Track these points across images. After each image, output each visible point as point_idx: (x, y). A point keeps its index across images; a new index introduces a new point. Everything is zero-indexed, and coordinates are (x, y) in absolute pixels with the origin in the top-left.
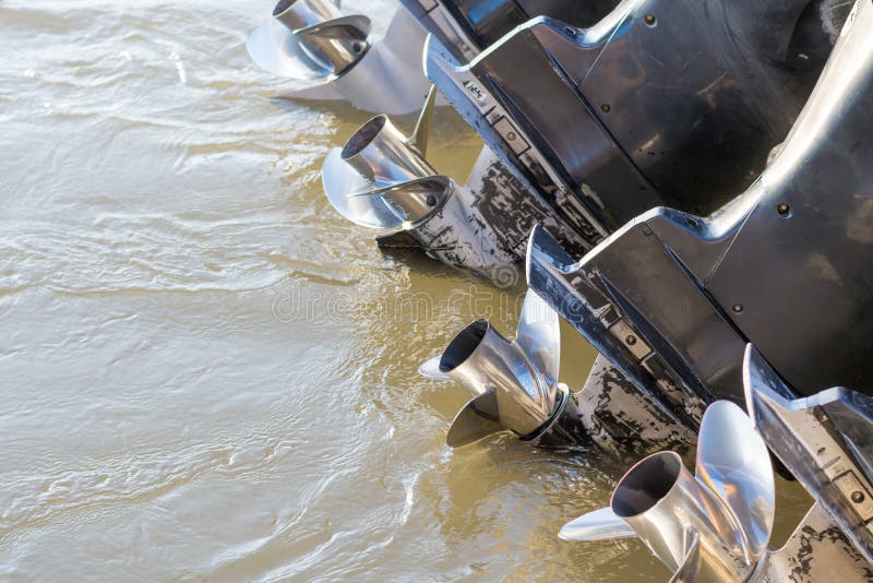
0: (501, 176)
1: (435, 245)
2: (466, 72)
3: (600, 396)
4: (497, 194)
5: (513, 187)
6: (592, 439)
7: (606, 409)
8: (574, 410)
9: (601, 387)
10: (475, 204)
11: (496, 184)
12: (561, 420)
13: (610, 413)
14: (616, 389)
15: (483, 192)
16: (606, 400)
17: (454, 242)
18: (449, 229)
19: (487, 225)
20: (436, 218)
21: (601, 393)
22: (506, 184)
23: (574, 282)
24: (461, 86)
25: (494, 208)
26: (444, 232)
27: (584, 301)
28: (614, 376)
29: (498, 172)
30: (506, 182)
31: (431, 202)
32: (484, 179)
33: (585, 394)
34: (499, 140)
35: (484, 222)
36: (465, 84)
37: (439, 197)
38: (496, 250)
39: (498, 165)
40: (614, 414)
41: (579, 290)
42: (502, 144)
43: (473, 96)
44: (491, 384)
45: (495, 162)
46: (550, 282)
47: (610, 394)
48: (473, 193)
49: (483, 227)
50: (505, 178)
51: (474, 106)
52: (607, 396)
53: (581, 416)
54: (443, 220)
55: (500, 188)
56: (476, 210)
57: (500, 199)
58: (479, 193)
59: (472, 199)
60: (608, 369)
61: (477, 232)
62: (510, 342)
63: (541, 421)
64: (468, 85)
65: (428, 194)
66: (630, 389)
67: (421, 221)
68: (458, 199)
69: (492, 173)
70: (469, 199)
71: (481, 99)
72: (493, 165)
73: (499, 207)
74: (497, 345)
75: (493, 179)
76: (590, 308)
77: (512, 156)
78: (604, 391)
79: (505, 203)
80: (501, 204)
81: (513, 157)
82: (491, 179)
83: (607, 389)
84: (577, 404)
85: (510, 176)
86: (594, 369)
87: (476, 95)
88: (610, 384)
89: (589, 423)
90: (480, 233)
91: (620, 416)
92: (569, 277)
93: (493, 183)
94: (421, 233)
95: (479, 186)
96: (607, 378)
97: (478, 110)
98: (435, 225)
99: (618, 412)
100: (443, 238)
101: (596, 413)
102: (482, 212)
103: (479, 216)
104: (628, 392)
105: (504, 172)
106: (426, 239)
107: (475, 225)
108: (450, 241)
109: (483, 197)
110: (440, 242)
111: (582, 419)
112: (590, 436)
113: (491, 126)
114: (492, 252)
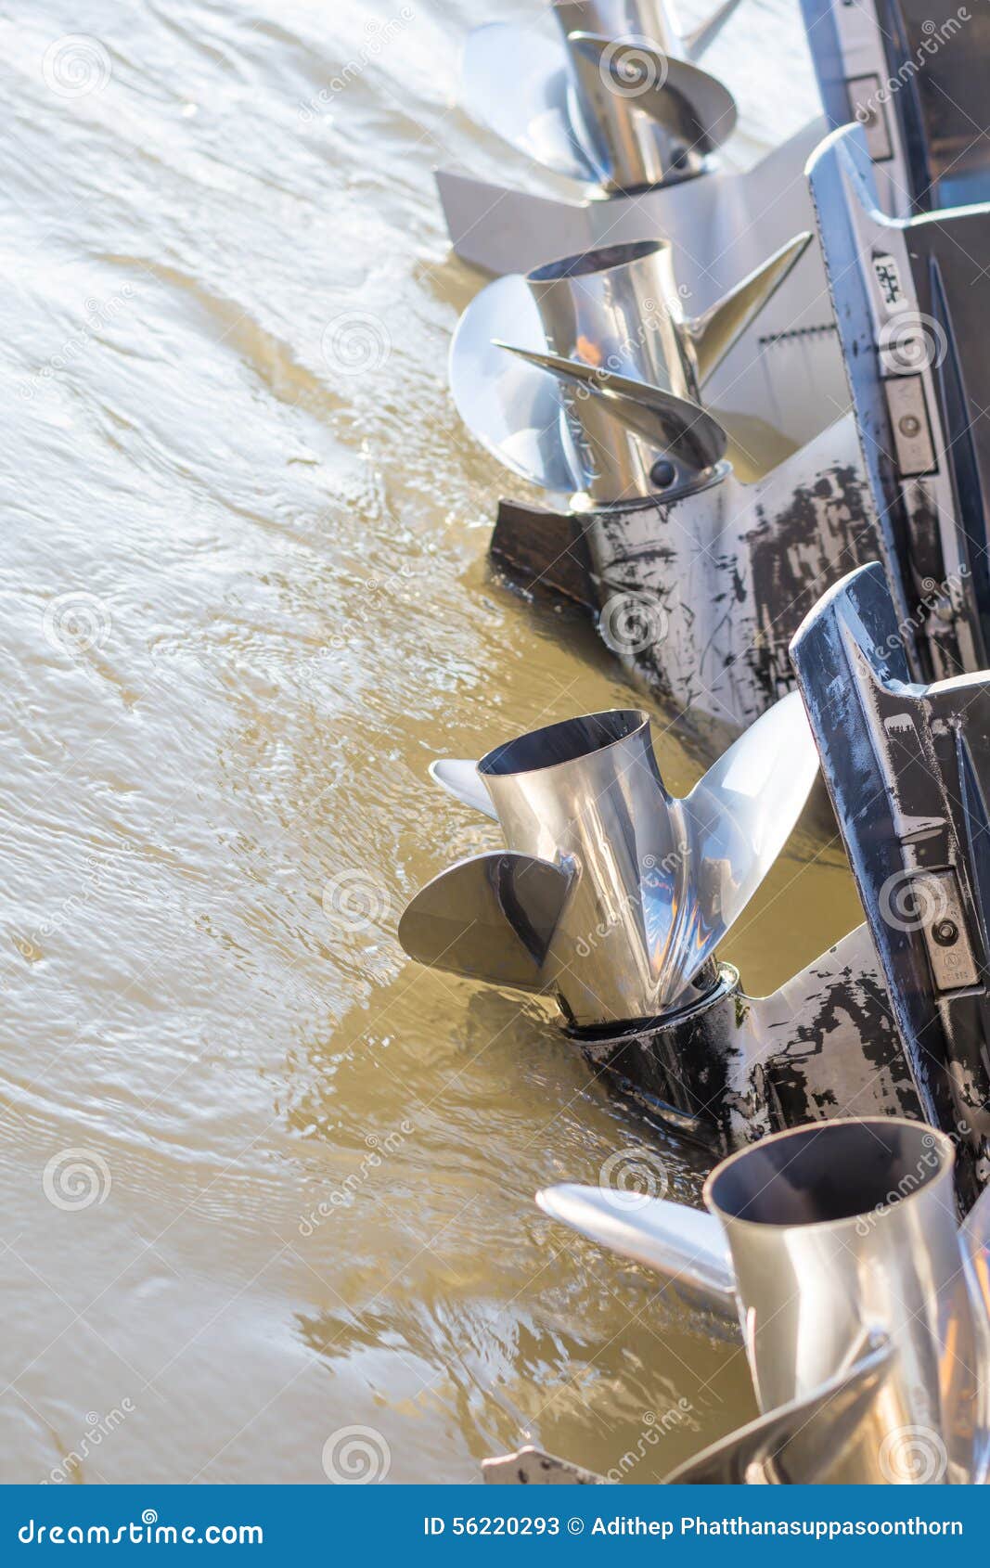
0: (838, 503)
1: (616, 574)
2: (893, 230)
3: (801, 1031)
4: (809, 541)
5: (852, 544)
6: (726, 1118)
7: (796, 1067)
8: (724, 1031)
9: (815, 1009)
10: (749, 537)
11: (820, 517)
12: (684, 1031)
13: (802, 1082)
14: (846, 1031)
15: (782, 519)
16: (811, 1046)
17: (660, 592)
18: (666, 554)
19: (750, 598)
20: (652, 515)
21: (808, 1024)
22: (839, 529)
23: (892, 722)
24: (864, 255)
25: (786, 567)
26: (650, 556)
27: (890, 780)
28: (860, 998)
29: (838, 493)
30: (842, 523)
31: (660, 477)
32: (798, 493)
33: (768, 1009)
34: (882, 419)
35: (748, 585)
36: (877, 255)
37: (684, 476)
38: (740, 661)
39: (846, 476)
40: (808, 1090)
41: (892, 749)
42: (883, 430)
43: (876, 292)
44: (573, 857)
45: (843, 466)
46: (839, 684)
47: (827, 1037)
48: (760, 511)
49: (741, 595)
50: (845, 513)
51: (869, 314)
52: (818, 1039)
53: (734, 1052)
54: (663, 526)
55: (822, 530)
56: (744, 554)
57: (810, 554)
58: (770, 517)
59: (751, 524)
60: (854, 977)
61: (720, 598)
62: (668, 798)
63: (636, 1011)
64: (881, 262)
65: (664, 455)
66: (880, 1048)
67: (618, 506)
68: (721, 503)
69: (823, 488)
70: (743, 519)
71: (891, 308)
72: (837, 470)
73: (797, 572)
74: (636, 781)
75: (819, 503)
76: (895, 803)
77: (889, 471)
78: (818, 1023)
79: (815, 569)
80: (805, 567)
81: (891, 475)
82: (814, 500)
83: (826, 1021)
84: (740, 1020)
85: (858, 513)
86: (822, 961)
87: (885, 292)
88: (841, 1014)
89: (742, 1076)
90: (726, 603)
91: (819, 1101)
92: (888, 705)
93: (812, 510)
94: (601, 532)
95: (780, 502)
96: (840, 996)
97: (872, 328)
98: (641, 529)
99: (821, 1092)
100: (642, 568)
101: (768, 1065)
102: (756, 561)
103: (745, 567)
104: (869, 1053)
105: (852, 499)
106: (606, 551)
107: (727, 584)
108: (653, 582)
109: (776, 530)
110: (632, 573)
111: (732, 1060)
112: (727, 1107)
113: (881, 380)
114: (729, 660)
